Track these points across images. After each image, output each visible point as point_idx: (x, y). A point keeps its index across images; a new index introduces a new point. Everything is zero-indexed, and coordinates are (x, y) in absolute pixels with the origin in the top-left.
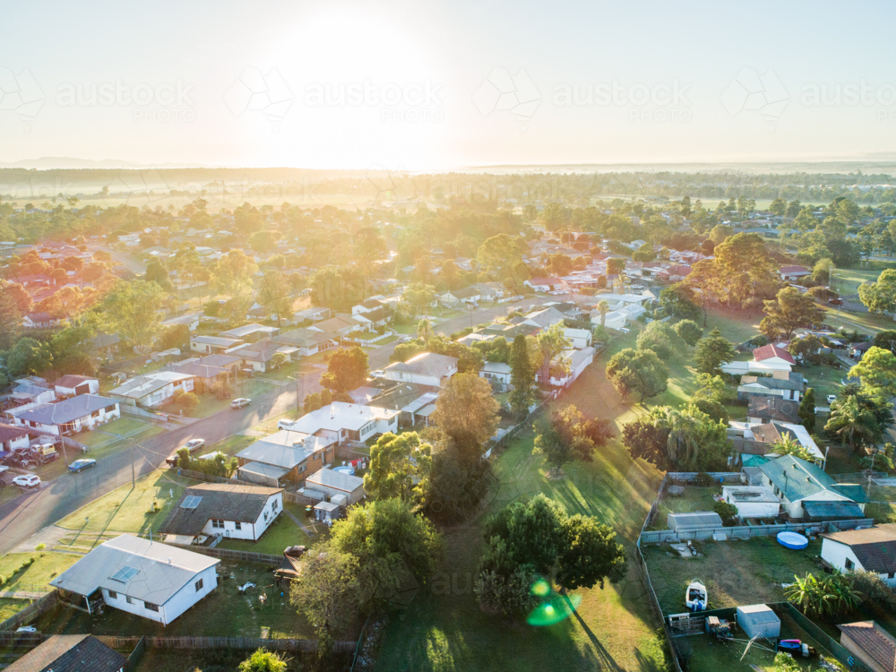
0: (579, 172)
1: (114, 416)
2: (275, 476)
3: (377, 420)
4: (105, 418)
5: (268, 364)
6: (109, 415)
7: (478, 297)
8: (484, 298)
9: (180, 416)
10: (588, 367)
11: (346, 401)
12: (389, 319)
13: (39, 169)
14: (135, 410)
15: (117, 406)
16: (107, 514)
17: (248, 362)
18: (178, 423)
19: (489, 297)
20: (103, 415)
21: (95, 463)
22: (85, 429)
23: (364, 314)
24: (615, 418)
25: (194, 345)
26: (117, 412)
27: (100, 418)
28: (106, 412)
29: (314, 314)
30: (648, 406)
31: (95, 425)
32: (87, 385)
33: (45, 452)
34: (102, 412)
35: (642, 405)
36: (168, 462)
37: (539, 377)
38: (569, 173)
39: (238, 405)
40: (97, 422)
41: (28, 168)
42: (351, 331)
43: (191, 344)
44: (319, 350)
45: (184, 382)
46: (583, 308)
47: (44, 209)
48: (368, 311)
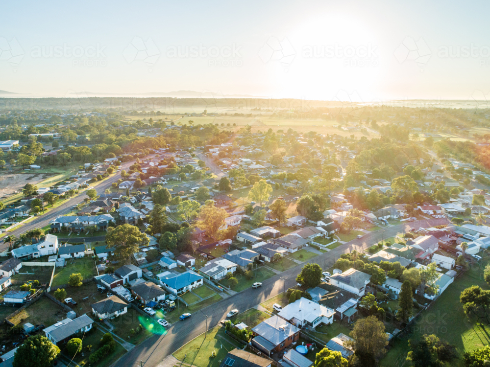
0: (465, 107)
1: (200, 284)
2: (269, 350)
3: (322, 316)
4: (196, 285)
5: (272, 258)
6: (198, 284)
7: (388, 216)
8: (392, 216)
9: (229, 289)
10: (450, 285)
11: (308, 298)
12: (336, 230)
13: (177, 98)
14: (209, 282)
15: (202, 280)
16: (193, 353)
17: (263, 256)
18: (227, 294)
19: (395, 217)
20: (196, 284)
21: (190, 316)
22: (188, 292)
23: (323, 227)
24: (462, 333)
25: (238, 237)
26: (201, 282)
27: (194, 285)
28: (197, 282)
29: (298, 221)
30: (485, 327)
31: (192, 289)
32: (190, 262)
33: (171, 305)
34: (195, 282)
35: (481, 326)
36: (221, 323)
37: (418, 291)
38: (458, 107)
39: (256, 286)
40: (193, 287)
41: (173, 98)
42: (316, 236)
43: (237, 236)
44: (298, 249)
45: (232, 268)
46: (453, 236)
47: (178, 126)
48: (326, 225)
